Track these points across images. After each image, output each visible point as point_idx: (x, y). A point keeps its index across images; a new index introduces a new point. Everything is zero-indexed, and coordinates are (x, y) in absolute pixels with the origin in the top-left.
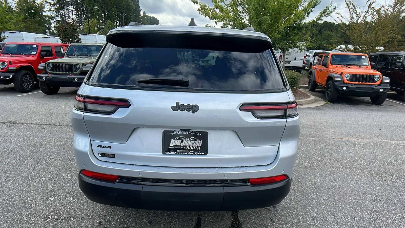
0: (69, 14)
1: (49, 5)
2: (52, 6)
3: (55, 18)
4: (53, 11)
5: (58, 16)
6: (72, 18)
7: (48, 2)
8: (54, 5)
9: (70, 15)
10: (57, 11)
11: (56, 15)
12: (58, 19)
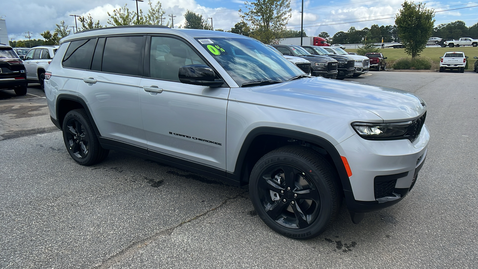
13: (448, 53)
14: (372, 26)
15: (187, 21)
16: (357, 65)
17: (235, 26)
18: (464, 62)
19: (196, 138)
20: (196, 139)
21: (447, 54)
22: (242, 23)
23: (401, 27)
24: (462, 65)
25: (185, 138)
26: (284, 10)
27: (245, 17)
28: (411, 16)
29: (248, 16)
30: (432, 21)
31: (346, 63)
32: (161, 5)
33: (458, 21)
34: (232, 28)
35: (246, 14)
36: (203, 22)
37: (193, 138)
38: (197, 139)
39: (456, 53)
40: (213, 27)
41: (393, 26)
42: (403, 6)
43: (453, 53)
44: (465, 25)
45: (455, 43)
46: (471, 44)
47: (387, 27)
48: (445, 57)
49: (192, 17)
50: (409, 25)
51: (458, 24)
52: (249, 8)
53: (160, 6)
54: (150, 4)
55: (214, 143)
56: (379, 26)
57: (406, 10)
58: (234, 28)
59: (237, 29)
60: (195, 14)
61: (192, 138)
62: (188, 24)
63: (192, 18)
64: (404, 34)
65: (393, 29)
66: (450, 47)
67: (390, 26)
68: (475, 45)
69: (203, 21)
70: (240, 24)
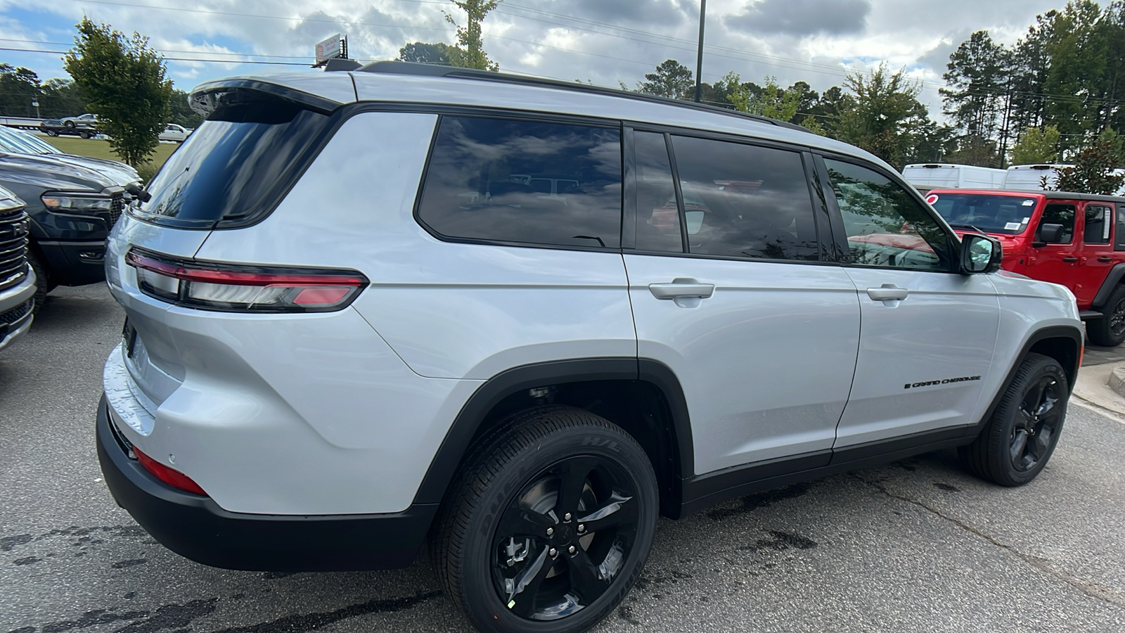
0: (993, 117)
1: (947, 99)
2: (956, 100)
3: (955, 131)
4: (954, 114)
5: (963, 126)
6: (1001, 128)
7: (946, 92)
8: (960, 97)
9: (996, 121)
10: (964, 112)
11: (959, 123)
12: (962, 132)
25: (930, 387)
42: (82, 30)
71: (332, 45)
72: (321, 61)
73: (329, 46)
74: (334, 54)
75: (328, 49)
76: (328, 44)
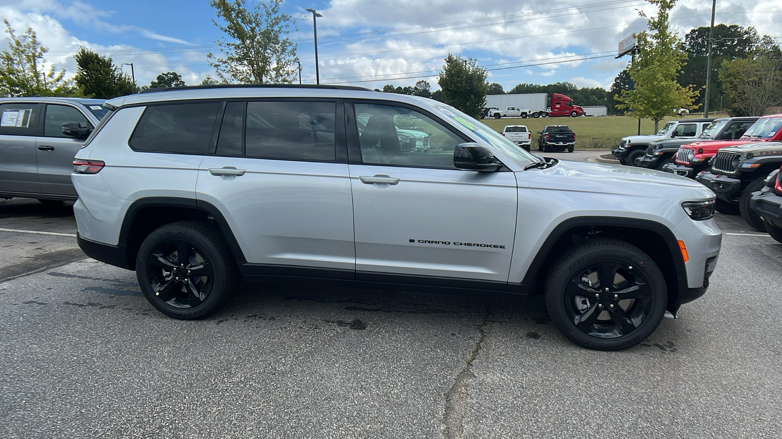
13: (508, 126)
14: (385, 87)
15: (81, 68)
16: (419, 144)
17: (158, 78)
18: (529, 138)
19: (460, 242)
20: (459, 244)
21: (507, 128)
22: (171, 74)
23: (449, 90)
24: (528, 142)
25: (440, 245)
26: (287, 58)
27: (219, 66)
28: (459, 76)
29: (224, 65)
30: (485, 82)
31: (408, 141)
32: (36, 35)
33: (494, 84)
34: (153, 82)
35: (221, 61)
36: (115, 70)
37: (454, 243)
38: (461, 244)
39: (518, 126)
40: (135, 80)
41: (414, 87)
42: (447, 61)
43: (514, 126)
44: (502, 89)
45: (501, 112)
46: (520, 115)
47: (405, 88)
48: (506, 132)
49: (91, 61)
50: (458, 88)
51: (494, 87)
52: (227, 52)
53: (34, 37)
54: (11, 32)
55: (492, 246)
56: (394, 87)
57: (452, 67)
58: (157, 81)
59: (161, 83)
60: (97, 55)
61: (452, 243)
62: (85, 73)
63: (91, 63)
64: (452, 101)
65: (414, 91)
66: (496, 118)
67: (410, 87)
68: (524, 115)
69: (114, 68)
70: (166, 75)
71: (630, 41)
72: (621, 53)
73: (627, 42)
74: (631, 47)
75: (627, 44)
76: (627, 41)
